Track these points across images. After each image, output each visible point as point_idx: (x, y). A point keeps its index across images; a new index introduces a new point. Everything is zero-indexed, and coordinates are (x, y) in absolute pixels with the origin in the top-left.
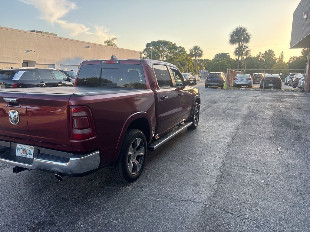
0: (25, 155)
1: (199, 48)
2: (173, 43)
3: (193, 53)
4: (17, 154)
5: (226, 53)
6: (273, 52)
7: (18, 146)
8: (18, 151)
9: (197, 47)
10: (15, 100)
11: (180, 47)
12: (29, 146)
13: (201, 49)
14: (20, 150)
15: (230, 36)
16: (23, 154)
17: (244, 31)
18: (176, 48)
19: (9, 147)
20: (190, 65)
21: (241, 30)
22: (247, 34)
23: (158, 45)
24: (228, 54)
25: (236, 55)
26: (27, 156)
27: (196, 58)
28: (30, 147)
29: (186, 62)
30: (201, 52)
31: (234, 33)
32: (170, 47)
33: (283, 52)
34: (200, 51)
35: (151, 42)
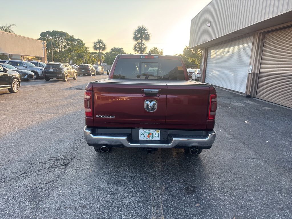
0: (150, 138)
1: (102, 42)
2: (71, 35)
3: (96, 46)
4: (141, 138)
5: (120, 47)
6: (157, 50)
7: (141, 131)
8: (142, 136)
9: (100, 41)
10: (158, 90)
11: (78, 39)
12: (154, 130)
13: (104, 42)
14: (144, 135)
15: (133, 33)
16: (147, 137)
17: (145, 30)
18: (75, 40)
19: (131, 133)
20: (88, 57)
21: (143, 29)
22: (147, 33)
23: (55, 36)
24: (122, 48)
25: (136, 50)
26: (152, 139)
27: (100, 51)
28: (156, 131)
29: (83, 54)
30: (105, 45)
31: (137, 30)
32: (68, 39)
33: (162, 50)
34: (103, 45)
35: (45, 32)
